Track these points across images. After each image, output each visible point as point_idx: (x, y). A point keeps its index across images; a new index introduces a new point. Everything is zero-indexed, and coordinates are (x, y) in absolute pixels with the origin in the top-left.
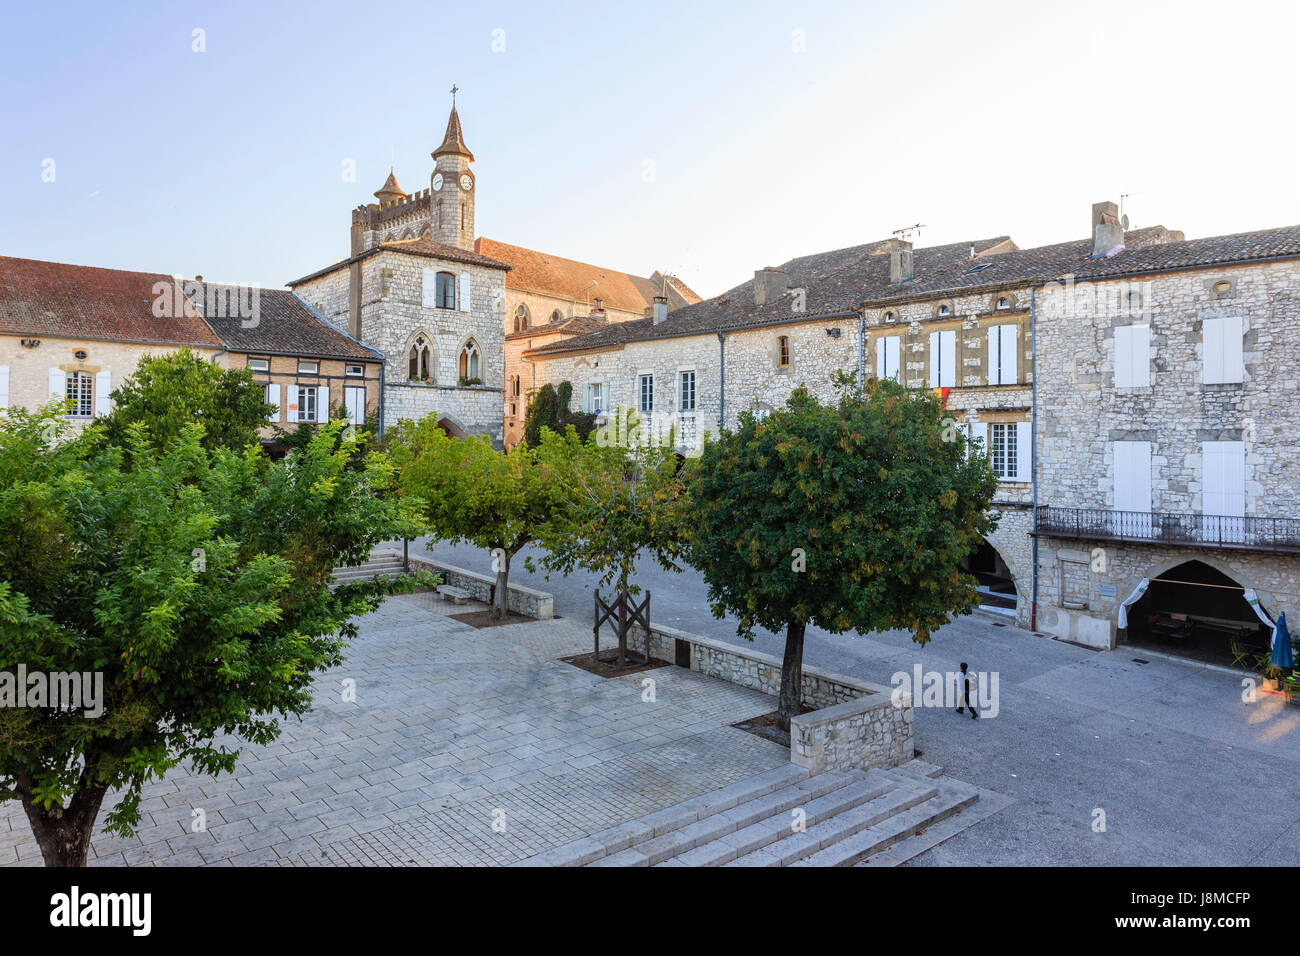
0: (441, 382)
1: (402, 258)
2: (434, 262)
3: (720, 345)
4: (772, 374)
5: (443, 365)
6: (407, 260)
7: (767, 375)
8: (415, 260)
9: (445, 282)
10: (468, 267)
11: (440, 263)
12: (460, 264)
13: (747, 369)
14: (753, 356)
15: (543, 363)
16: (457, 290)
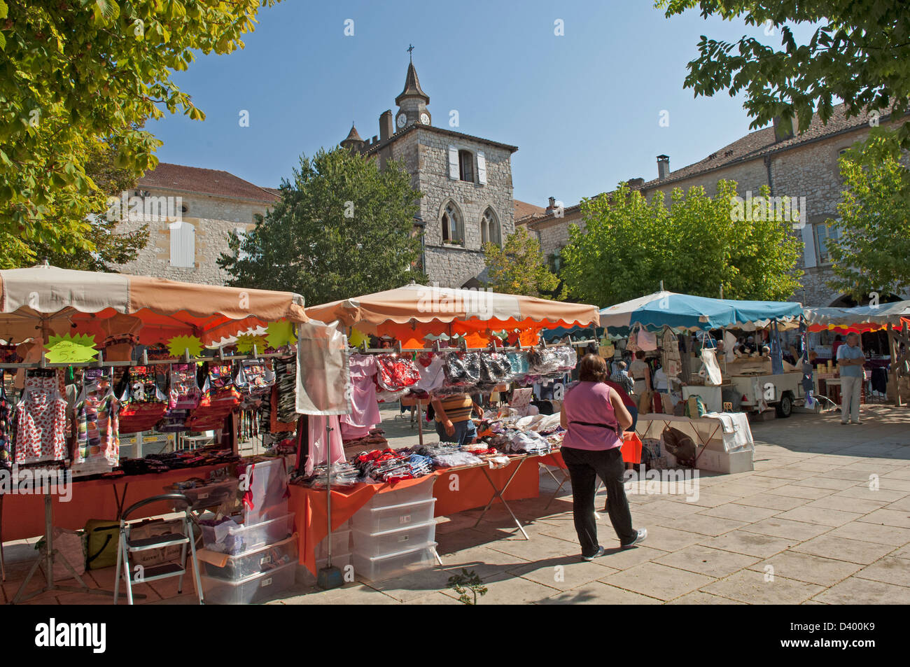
0: (468, 246)
1: (432, 136)
2: (456, 140)
3: (766, 169)
4: (833, 185)
5: (469, 230)
6: (436, 137)
7: (827, 187)
8: (441, 138)
9: (465, 156)
10: (482, 147)
11: (461, 142)
12: (476, 143)
13: (802, 187)
14: (808, 172)
15: (549, 229)
16: (474, 166)
